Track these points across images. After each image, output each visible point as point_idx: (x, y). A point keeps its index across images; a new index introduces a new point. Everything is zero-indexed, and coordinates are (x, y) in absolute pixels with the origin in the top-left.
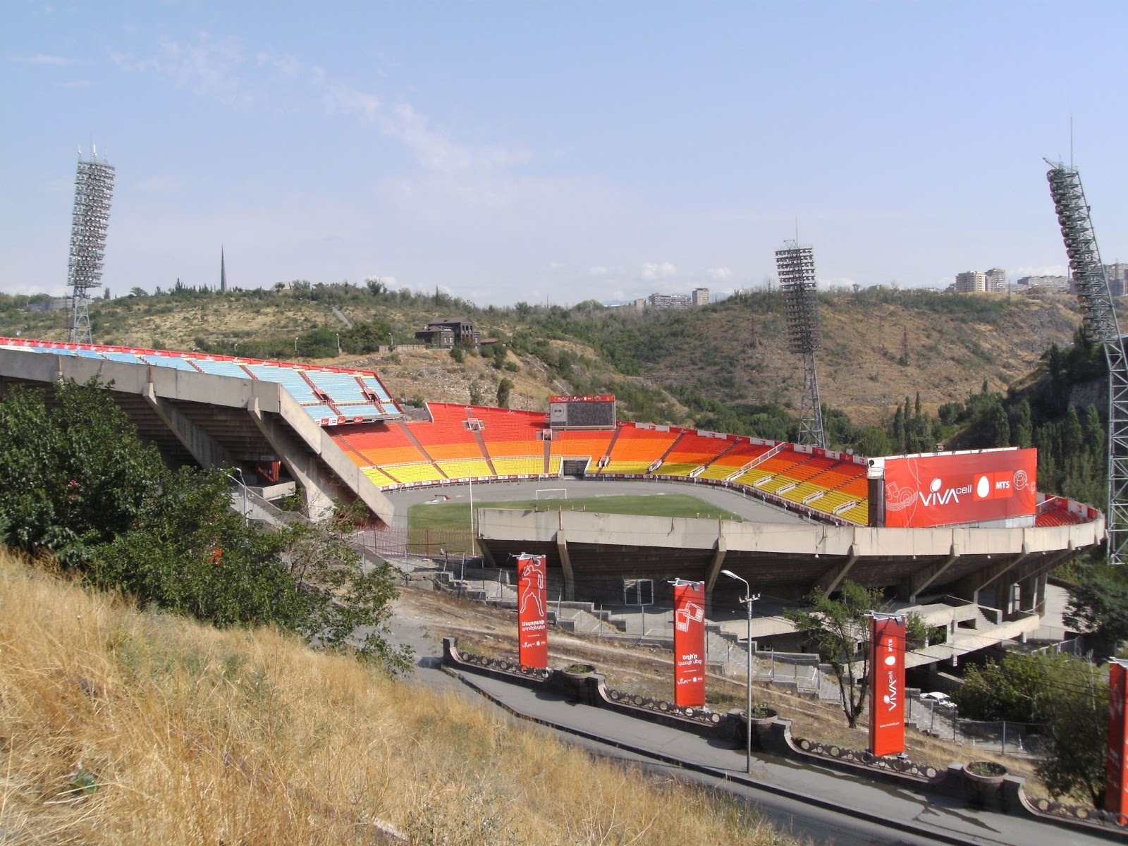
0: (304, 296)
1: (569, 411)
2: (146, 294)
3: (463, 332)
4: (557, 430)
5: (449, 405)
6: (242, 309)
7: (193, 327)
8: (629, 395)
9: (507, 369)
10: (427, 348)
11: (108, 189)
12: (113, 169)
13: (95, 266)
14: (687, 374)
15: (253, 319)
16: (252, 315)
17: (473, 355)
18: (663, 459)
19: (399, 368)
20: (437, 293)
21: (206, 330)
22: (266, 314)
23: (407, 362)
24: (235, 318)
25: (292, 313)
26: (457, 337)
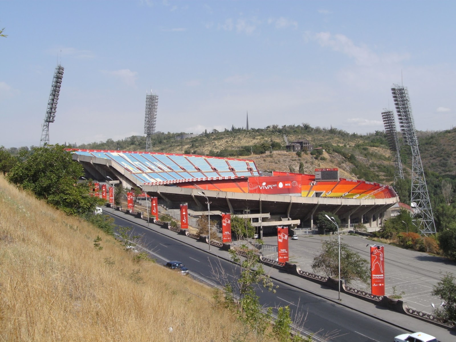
0: (276, 131)
1: (322, 174)
2: (218, 131)
3: (304, 145)
4: (317, 182)
5: (281, 172)
6: (249, 137)
7: (228, 145)
8: (388, 170)
9: (321, 159)
10: (287, 152)
11: (156, 103)
12: (158, 96)
13: (153, 127)
14: (427, 161)
15: (251, 141)
16: (252, 139)
17: (307, 154)
18: (348, 193)
19: (271, 159)
20: (331, 128)
21: (232, 146)
22: (257, 139)
23: (276, 157)
24: (245, 141)
25: (267, 138)
26: (302, 147)
